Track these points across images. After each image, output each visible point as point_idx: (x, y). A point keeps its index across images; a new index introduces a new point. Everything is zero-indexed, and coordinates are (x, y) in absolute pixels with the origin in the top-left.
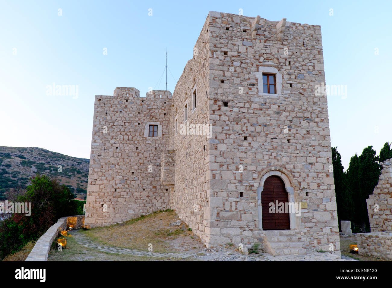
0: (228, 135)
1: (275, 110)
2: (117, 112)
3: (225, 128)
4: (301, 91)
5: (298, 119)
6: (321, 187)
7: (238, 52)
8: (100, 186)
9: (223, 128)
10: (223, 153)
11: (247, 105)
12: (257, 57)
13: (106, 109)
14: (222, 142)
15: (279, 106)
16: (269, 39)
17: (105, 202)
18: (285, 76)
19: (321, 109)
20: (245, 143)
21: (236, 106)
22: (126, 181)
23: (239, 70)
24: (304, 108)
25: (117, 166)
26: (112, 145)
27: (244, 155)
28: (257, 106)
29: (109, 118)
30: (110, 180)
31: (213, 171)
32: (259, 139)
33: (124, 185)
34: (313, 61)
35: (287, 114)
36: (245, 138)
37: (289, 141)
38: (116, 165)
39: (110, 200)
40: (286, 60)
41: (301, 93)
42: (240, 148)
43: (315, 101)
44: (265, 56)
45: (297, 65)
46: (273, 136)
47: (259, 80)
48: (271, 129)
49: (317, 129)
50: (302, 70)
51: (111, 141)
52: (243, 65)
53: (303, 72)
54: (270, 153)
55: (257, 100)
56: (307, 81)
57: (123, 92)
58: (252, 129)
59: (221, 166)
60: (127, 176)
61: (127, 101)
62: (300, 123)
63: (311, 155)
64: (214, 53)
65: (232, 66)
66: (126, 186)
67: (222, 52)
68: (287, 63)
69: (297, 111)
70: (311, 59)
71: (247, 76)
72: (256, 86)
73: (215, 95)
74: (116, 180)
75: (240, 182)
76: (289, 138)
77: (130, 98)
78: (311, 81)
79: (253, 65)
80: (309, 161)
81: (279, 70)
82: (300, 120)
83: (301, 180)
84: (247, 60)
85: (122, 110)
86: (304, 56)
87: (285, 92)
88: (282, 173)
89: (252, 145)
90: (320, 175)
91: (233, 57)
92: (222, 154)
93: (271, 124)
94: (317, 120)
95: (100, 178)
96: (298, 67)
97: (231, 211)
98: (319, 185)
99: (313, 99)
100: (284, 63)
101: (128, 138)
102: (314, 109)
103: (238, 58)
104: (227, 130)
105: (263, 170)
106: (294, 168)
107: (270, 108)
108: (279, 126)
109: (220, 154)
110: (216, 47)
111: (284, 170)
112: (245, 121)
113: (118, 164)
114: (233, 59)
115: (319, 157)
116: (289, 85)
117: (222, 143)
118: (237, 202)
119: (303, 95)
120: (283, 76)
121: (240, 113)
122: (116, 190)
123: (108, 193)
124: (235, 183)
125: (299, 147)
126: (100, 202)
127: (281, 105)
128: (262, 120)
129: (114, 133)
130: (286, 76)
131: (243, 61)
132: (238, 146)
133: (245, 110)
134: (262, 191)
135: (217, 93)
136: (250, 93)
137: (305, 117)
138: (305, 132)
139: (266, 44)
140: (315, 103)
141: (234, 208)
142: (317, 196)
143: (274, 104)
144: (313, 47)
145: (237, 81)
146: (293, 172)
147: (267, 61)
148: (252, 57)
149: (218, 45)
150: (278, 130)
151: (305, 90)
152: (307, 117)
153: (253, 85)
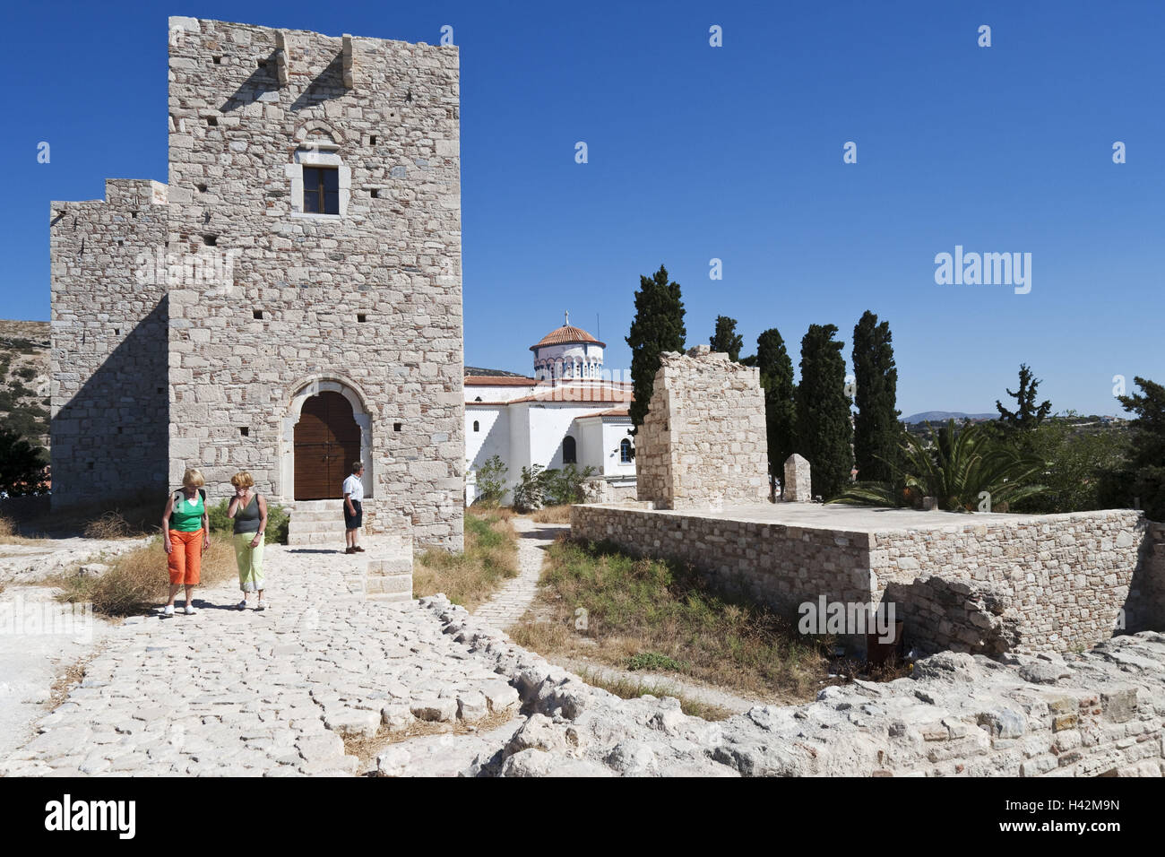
0: (213, 309)
1: (331, 251)
2: (111, 243)
3: (206, 294)
4: (398, 206)
5: (385, 269)
6: (431, 412)
7: (241, 117)
8: (80, 422)
9: (201, 293)
10: (202, 348)
11: (263, 241)
12: (290, 128)
13: (80, 237)
14: (199, 323)
15: (340, 242)
16: (322, 84)
17: (97, 459)
18: (357, 173)
19: (443, 246)
20: (257, 326)
21: (233, 244)
22: (145, 409)
23: (243, 160)
24: (403, 244)
25: (120, 376)
26: (103, 325)
27: (250, 351)
28: (288, 244)
29: (89, 259)
30: (105, 408)
31: (177, 386)
32: (288, 314)
33: (140, 419)
34: (431, 135)
35: (360, 258)
36: (258, 315)
37: (362, 318)
38: (118, 373)
39: (108, 453)
40: (362, 134)
41: (397, 212)
42: (241, 336)
43: (429, 228)
44: (310, 125)
45: (392, 144)
46: (324, 307)
47: (293, 184)
48: (318, 292)
49: (432, 291)
50: (402, 157)
51: (100, 316)
52: (255, 149)
53: (404, 160)
54: (313, 345)
55: (286, 229)
56: (414, 183)
57: (122, 193)
58: (276, 293)
59: (197, 375)
60: (147, 398)
61: (134, 215)
62: (390, 279)
63: (412, 346)
64: (182, 122)
65: (226, 151)
66: (146, 420)
67: (201, 117)
68: (366, 141)
69: (384, 251)
70: (426, 129)
71: (263, 174)
72: (287, 198)
73: (184, 219)
74: (119, 408)
75: (241, 407)
76: (362, 311)
77: (142, 207)
78: (424, 183)
79: (278, 148)
80: (405, 359)
81: (344, 158)
82: (392, 272)
83: (384, 398)
84: (264, 137)
85: (122, 238)
86: (409, 122)
87: (357, 208)
88: (344, 385)
89: (270, 328)
90: (429, 388)
91: (230, 129)
92: (199, 349)
93: (320, 283)
94: (430, 270)
95: (80, 403)
96: (391, 151)
97: (217, 464)
98: (425, 409)
99: (426, 223)
100: (358, 142)
101: (142, 307)
102: (427, 245)
103: (241, 133)
104: (210, 299)
105: (295, 380)
106: (369, 374)
107: (318, 246)
108: (337, 286)
109: (195, 350)
110: (185, 108)
111: (345, 379)
112: (257, 276)
113: (122, 369)
114: (230, 133)
115: (430, 351)
116: (369, 193)
117: (199, 325)
118: (231, 448)
119: (402, 216)
120: (353, 173)
121: (243, 259)
122: (120, 429)
123: (102, 438)
124: (227, 409)
125: (384, 330)
126: (84, 459)
127: (347, 238)
128: (299, 272)
129: (105, 296)
130: (363, 173)
131: (256, 138)
132: (238, 331)
133: (258, 254)
134: (296, 425)
135: (187, 217)
136: (270, 212)
137: (403, 265)
138: (403, 299)
139: (313, 96)
140: (429, 233)
141: (224, 459)
142: (418, 430)
143: (328, 237)
144: (433, 100)
145: (238, 186)
146: (366, 384)
147: (315, 136)
148: (279, 127)
149: (191, 103)
150: (335, 294)
151: (406, 204)
152: (408, 266)
153: (277, 194)
